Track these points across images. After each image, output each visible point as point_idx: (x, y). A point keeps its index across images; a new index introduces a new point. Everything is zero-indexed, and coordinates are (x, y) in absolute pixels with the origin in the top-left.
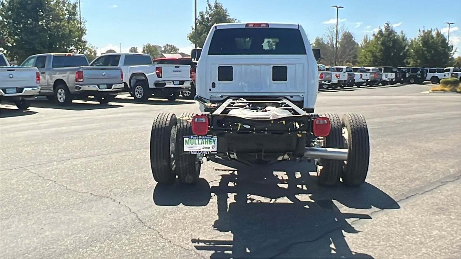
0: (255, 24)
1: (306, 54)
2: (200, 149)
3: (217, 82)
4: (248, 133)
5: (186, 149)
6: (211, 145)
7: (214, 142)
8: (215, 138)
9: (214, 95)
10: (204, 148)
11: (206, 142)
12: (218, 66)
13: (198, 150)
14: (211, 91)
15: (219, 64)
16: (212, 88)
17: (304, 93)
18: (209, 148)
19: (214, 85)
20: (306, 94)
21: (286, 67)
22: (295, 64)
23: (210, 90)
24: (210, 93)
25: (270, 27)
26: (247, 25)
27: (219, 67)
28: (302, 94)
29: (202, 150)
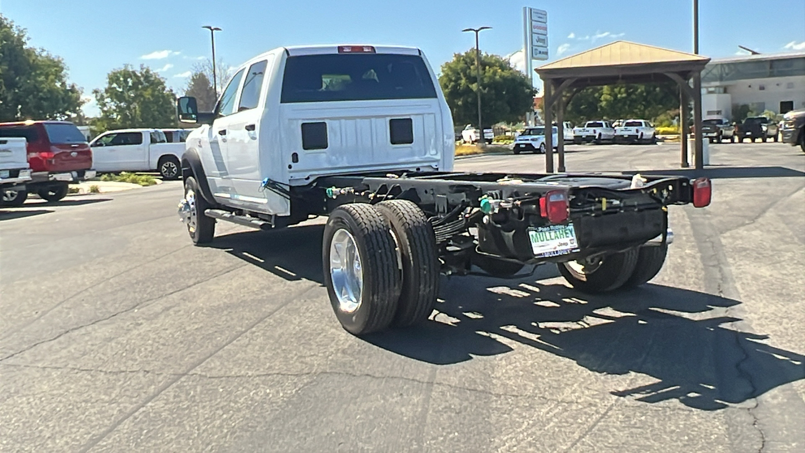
0: (353, 48)
1: (436, 97)
2: (555, 248)
3: (301, 152)
4: (616, 212)
5: (536, 251)
6: (569, 239)
7: (571, 232)
8: (571, 227)
9: (297, 176)
10: (561, 245)
11: (561, 234)
12: (301, 122)
13: (553, 250)
14: (292, 169)
15: (303, 119)
16: (293, 164)
17: (437, 161)
18: (566, 244)
19: (295, 158)
20: (441, 162)
21: (410, 120)
22: (422, 114)
23: (290, 167)
24: (290, 172)
25: (377, 52)
26: (340, 48)
27: (303, 125)
28: (436, 164)
29: (558, 249)
